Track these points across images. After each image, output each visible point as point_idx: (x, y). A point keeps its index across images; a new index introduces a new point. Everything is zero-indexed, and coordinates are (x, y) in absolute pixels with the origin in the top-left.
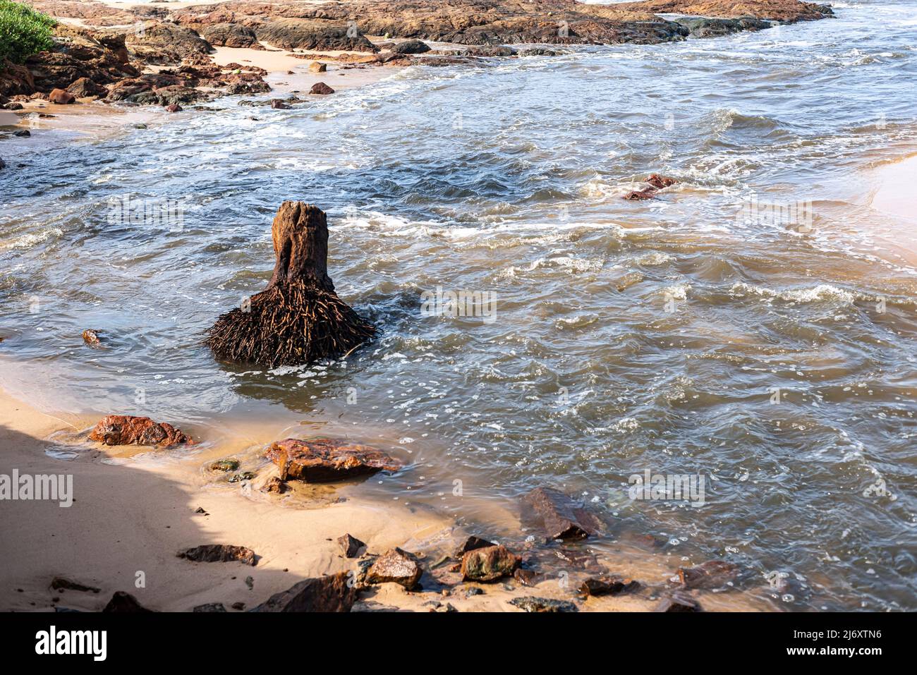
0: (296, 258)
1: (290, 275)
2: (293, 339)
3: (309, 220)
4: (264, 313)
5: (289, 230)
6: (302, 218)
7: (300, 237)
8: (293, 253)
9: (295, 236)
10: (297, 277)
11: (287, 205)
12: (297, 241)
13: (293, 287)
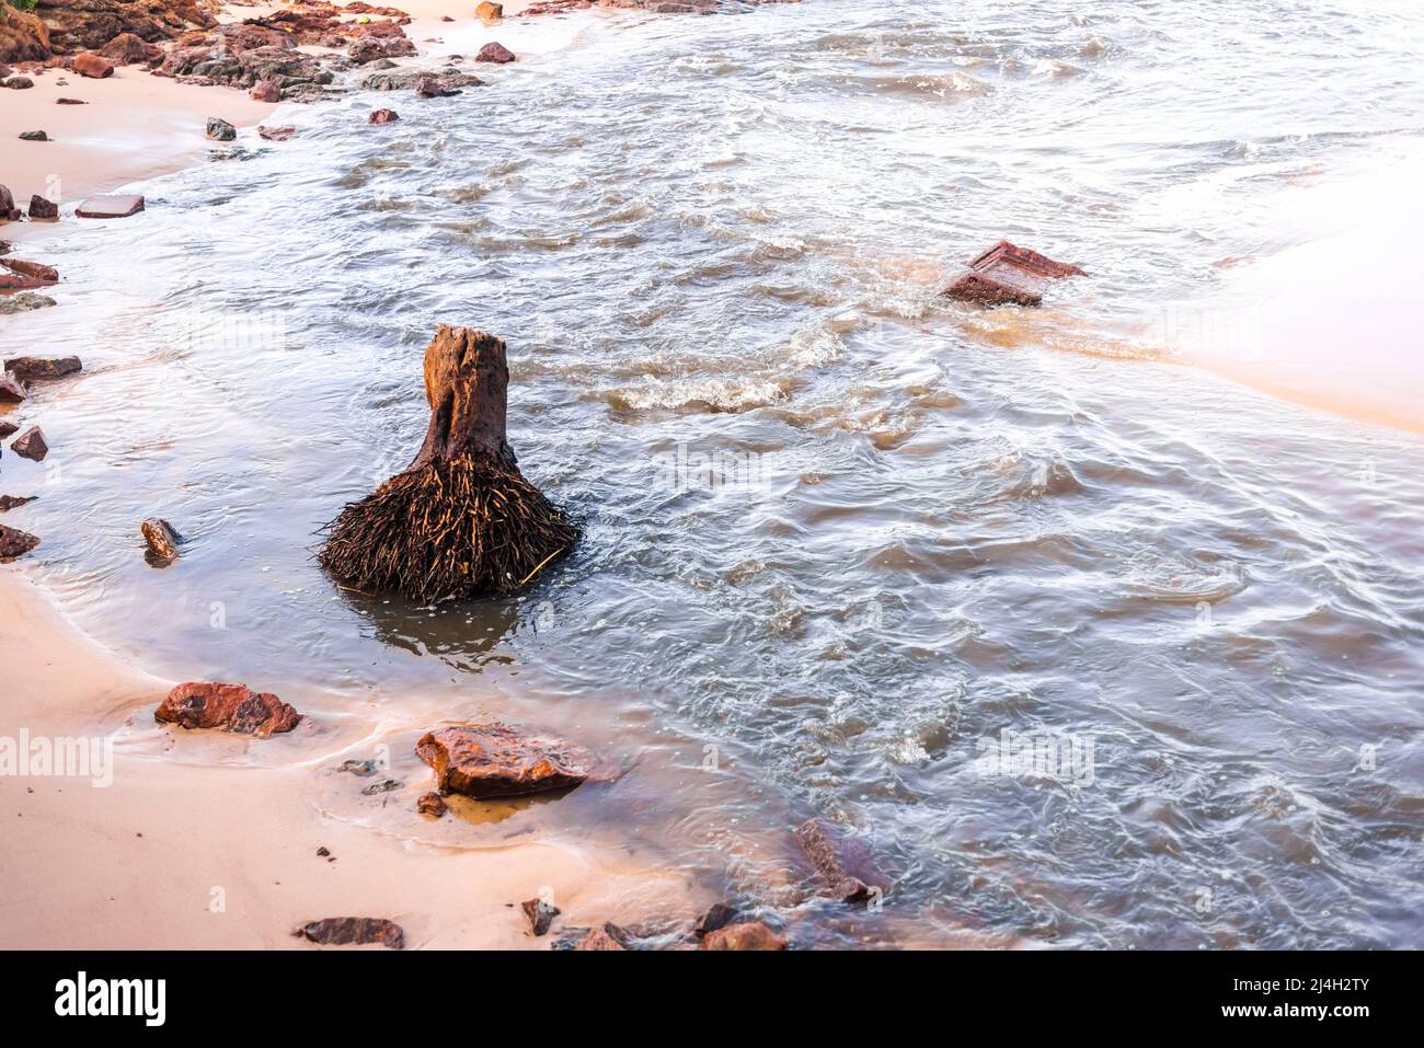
0: (460, 419)
1: (452, 446)
2: (456, 550)
3: (481, 358)
4: (413, 508)
5: (450, 374)
6: (470, 356)
7: (467, 386)
8: (455, 411)
9: (459, 384)
10: (462, 450)
11: (447, 334)
12: (462, 392)
13: (456, 466)
